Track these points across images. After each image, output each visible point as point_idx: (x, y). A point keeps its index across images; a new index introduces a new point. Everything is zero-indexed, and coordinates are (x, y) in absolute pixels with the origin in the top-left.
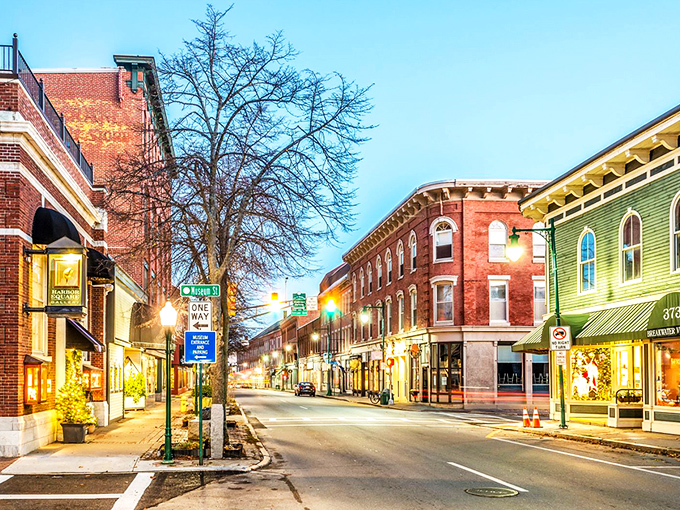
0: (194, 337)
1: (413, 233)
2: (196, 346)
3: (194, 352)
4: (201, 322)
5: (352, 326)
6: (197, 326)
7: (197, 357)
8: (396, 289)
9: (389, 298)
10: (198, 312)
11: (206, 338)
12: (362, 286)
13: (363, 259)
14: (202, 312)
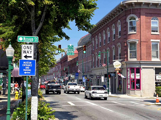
0: (24, 63)
1: (119, 21)
2: (25, 67)
3: (24, 70)
4: (28, 55)
5: (92, 61)
6: (26, 57)
7: (25, 73)
8: (111, 45)
9: (109, 48)
10: (27, 50)
11: (31, 63)
12: (97, 43)
13: (97, 32)
14: (29, 50)
